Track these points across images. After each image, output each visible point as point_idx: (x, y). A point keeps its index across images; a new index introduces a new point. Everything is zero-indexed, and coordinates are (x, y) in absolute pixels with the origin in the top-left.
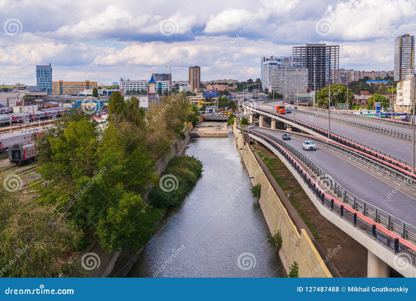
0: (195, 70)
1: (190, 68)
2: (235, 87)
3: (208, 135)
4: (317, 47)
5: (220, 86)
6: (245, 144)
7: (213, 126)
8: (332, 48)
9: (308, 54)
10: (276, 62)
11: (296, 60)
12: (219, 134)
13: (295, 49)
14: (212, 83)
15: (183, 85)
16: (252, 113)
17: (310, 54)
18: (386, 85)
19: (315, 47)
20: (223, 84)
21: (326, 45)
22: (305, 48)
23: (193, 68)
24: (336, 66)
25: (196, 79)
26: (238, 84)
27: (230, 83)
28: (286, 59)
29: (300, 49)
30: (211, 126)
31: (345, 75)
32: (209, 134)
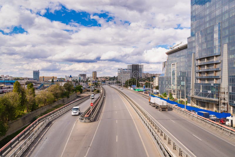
0: (95, 73)
9: (133, 68)
10: (122, 70)
14: (101, 78)
15: (90, 78)
19: (135, 65)
25: (95, 76)
26: (110, 78)
27: (107, 78)
29: (131, 66)
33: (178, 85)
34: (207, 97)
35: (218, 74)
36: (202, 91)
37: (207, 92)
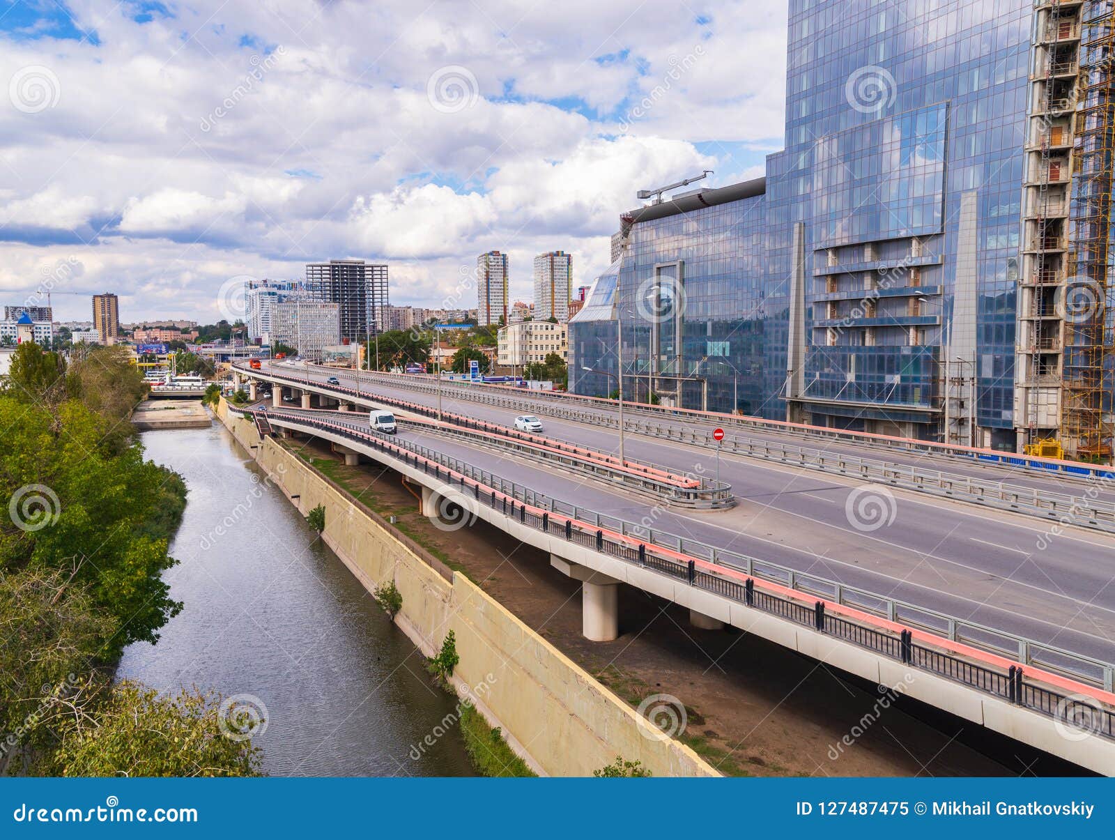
0: (108, 302)
1: (95, 297)
2: (195, 334)
3: (170, 425)
4: (350, 266)
5: (164, 333)
6: (262, 437)
7: (174, 408)
8: (375, 269)
9: (334, 279)
10: (275, 290)
11: (310, 287)
12: (192, 422)
13: (311, 268)
14: (144, 327)
15: (79, 330)
16: (255, 382)
17: (338, 279)
18: (468, 332)
19: (347, 266)
20: (168, 328)
21: (366, 263)
22: (328, 268)
23: (101, 296)
24: (384, 300)
25: (109, 319)
26: (198, 329)
27: (182, 327)
28: (293, 286)
29: (320, 268)
30: (170, 408)
31: (397, 316)
32: (172, 423)
33: (688, 358)
34: (890, 400)
35: (928, 310)
36: (857, 377)
37: (883, 378)
